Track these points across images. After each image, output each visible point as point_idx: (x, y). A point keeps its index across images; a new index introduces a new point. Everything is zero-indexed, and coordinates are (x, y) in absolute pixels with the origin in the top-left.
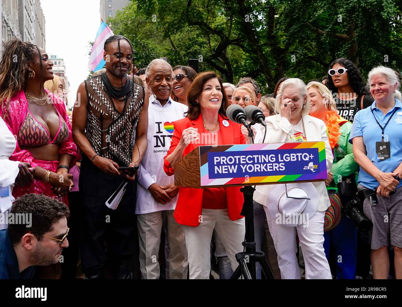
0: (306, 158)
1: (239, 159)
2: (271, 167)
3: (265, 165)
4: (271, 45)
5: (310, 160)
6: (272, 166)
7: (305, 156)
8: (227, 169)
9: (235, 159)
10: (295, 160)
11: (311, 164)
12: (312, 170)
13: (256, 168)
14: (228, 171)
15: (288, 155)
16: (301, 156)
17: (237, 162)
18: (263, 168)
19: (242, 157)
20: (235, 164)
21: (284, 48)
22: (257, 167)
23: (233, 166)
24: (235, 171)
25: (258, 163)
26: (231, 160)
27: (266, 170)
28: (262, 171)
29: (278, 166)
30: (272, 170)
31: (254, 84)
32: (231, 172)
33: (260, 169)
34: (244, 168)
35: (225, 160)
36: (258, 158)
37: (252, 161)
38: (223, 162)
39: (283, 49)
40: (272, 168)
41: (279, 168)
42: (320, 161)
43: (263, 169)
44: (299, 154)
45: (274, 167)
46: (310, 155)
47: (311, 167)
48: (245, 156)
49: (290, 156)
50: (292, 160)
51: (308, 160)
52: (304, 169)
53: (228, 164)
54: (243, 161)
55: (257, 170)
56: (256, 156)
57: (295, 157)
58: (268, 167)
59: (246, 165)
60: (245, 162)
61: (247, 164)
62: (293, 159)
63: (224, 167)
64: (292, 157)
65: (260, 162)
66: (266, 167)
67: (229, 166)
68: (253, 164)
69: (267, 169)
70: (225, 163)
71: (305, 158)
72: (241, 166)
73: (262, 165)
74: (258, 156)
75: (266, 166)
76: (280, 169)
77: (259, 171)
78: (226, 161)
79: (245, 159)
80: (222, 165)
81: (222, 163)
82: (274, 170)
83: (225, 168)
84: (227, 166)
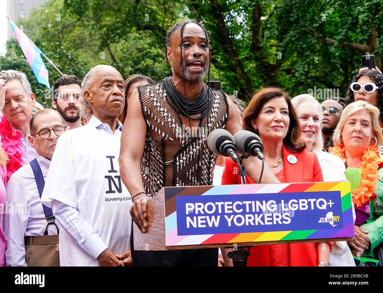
0: (323, 205)
1: (223, 206)
2: (271, 219)
3: (261, 215)
4: (257, 59)
5: (329, 209)
6: (272, 217)
7: (321, 203)
8: (204, 222)
9: (217, 206)
10: (306, 208)
11: (330, 215)
12: (332, 223)
13: (248, 220)
14: (206, 223)
15: (296, 201)
16: (315, 203)
17: (220, 212)
18: (258, 219)
19: (226, 203)
20: (216, 214)
21: (274, 63)
22: (250, 218)
23: (213, 217)
24: (217, 225)
25: (251, 212)
26: (210, 208)
27: (262, 223)
28: (257, 224)
29: (280, 218)
30: (271, 223)
31: (239, 105)
32: (210, 225)
33: (254, 221)
34: (229, 221)
35: (202, 208)
36: (250, 205)
37: (241, 210)
38: (199, 211)
39: (273, 65)
40: (272, 221)
41: (282, 220)
42: (343, 211)
43: (259, 222)
44: (312, 201)
45: (275, 219)
46: (328, 201)
47: (331, 220)
48: (231, 203)
49: (298, 203)
50: (301, 209)
51: (325, 208)
52: (320, 222)
53: (206, 214)
54: (229, 209)
55: (249, 222)
56: (247, 203)
57: (305, 204)
58: (266, 219)
59: (232, 216)
60: (231, 212)
61: (235, 214)
62: (303, 207)
63: (199, 218)
64: (301, 205)
65: (254, 211)
66: (263, 219)
67: (208, 217)
68: (244, 213)
69: (264, 222)
70: (202, 212)
71: (320, 206)
72: (226, 217)
73: (256, 215)
74: (250, 202)
75: (263, 217)
76: (284, 222)
77: (252, 224)
78: (204, 210)
79: (231, 207)
80: (197, 216)
81: (197, 213)
82: (275, 223)
83: (202, 219)
84: (204, 217)
